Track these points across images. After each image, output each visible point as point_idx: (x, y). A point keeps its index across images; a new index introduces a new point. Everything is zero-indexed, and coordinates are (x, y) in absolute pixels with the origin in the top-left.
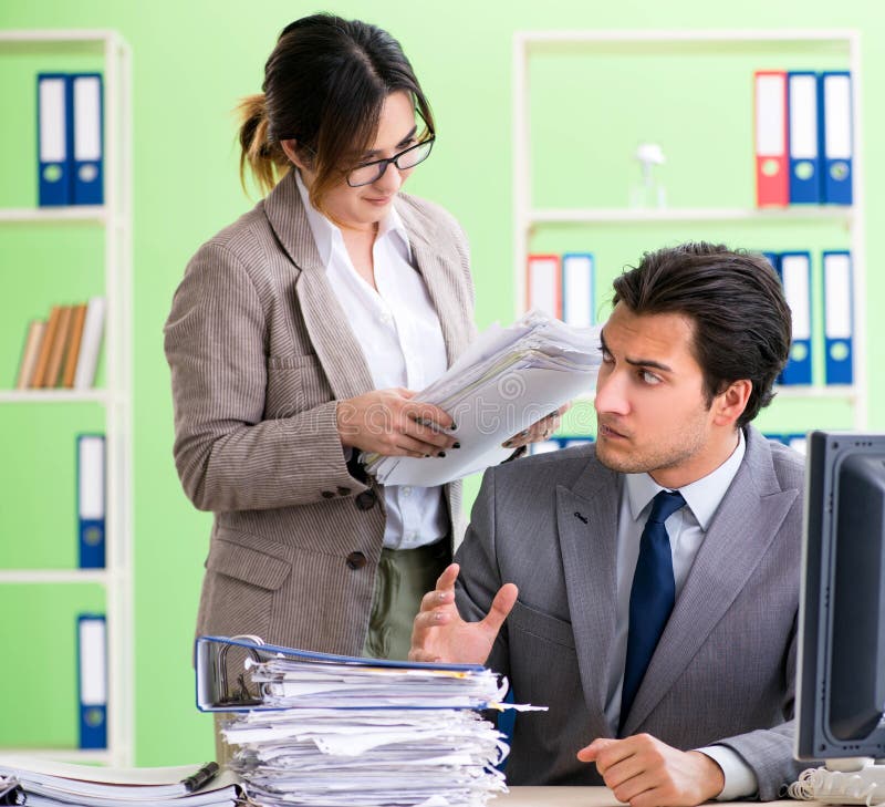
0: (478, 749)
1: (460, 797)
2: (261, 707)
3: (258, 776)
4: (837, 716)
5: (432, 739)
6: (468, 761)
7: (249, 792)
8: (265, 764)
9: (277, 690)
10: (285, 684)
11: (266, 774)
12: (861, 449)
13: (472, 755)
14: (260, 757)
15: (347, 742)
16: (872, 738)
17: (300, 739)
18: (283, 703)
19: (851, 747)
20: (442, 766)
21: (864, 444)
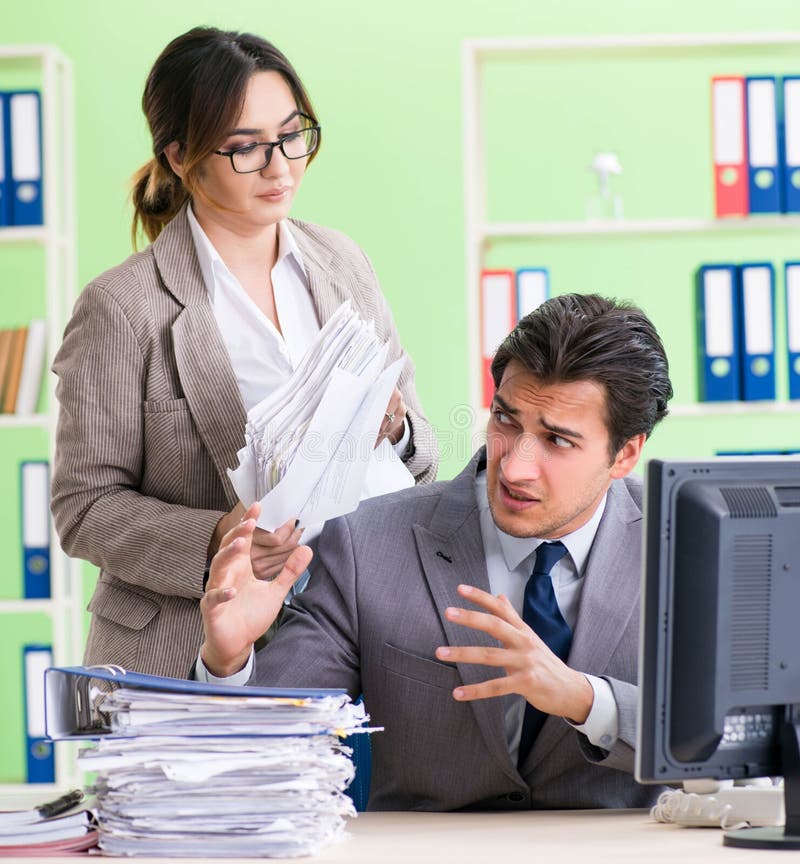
0: (323, 774)
1: (307, 821)
2: (109, 736)
3: (110, 802)
4: (677, 740)
5: (279, 765)
6: (314, 785)
7: (101, 818)
8: (115, 790)
9: (124, 719)
10: (131, 713)
11: (116, 800)
12: (699, 476)
13: (319, 780)
14: (110, 784)
15: (194, 768)
16: (714, 760)
17: (148, 766)
18: (130, 732)
19: (693, 769)
20: (288, 791)
21: (701, 471)
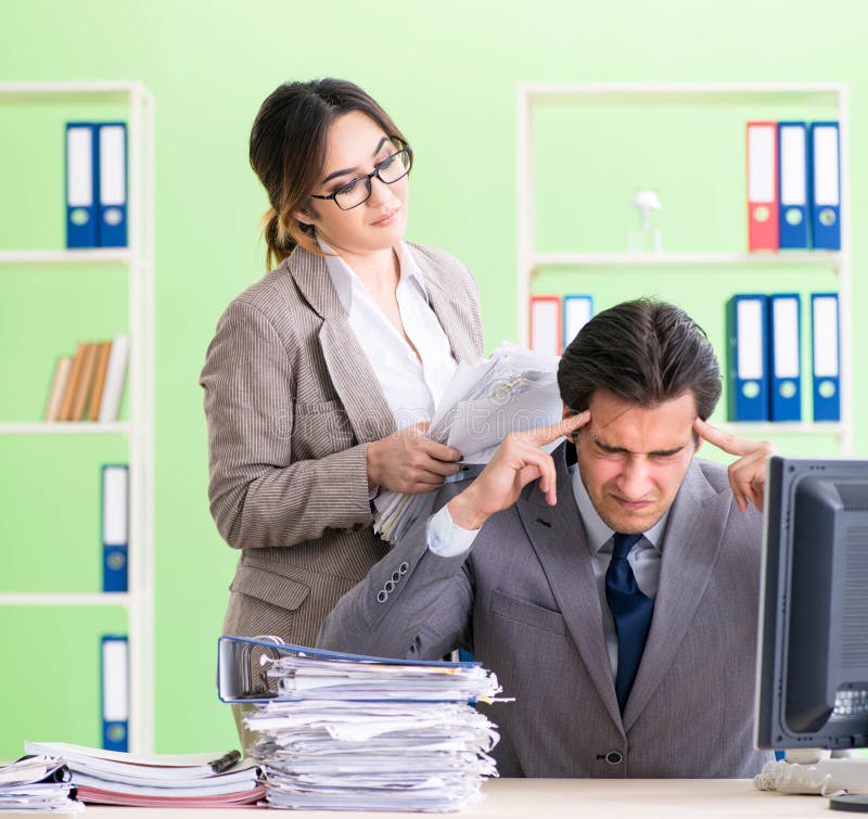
0: (471, 737)
1: (455, 780)
2: (277, 699)
3: (276, 759)
4: (793, 710)
5: (431, 728)
6: (463, 747)
7: (268, 774)
8: (282, 748)
9: (289, 683)
10: (297, 679)
11: (283, 757)
12: (814, 473)
13: (467, 742)
14: (278, 743)
15: (355, 729)
16: (823, 731)
17: (313, 726)
18: (295, 696)
19: (805, 739)
20: (439, 751)
21: (818, 468)
